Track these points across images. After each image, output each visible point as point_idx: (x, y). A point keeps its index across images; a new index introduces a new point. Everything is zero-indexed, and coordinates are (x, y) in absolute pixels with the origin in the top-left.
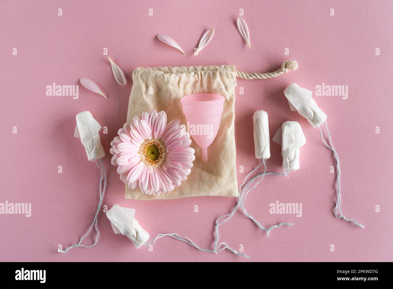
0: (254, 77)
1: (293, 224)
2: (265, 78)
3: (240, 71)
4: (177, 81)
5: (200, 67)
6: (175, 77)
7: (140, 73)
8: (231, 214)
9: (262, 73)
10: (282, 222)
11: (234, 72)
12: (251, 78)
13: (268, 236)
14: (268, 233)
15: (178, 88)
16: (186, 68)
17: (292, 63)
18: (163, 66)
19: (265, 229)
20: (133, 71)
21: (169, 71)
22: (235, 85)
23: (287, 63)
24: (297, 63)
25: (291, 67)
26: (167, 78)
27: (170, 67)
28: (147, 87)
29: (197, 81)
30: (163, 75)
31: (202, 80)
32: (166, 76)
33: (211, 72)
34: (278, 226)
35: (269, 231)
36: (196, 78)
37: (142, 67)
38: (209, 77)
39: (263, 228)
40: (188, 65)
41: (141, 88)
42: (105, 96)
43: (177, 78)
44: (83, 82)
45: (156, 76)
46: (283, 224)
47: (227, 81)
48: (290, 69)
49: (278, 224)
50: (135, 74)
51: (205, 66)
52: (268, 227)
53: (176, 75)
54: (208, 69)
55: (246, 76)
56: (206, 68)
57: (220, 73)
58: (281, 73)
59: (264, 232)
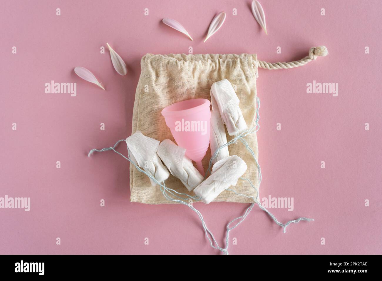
0: (278, 66)
1: (313, 220)
2: (291, 67)
3: (262, 61)
4: (192, 69)
5: (218, 55)
6: (189, 65)
7: (150, 59)
8: (244, 216)
9: (287, 62)
10: (301, 217)
11: (256, 61)
12: (275, 68)
13: (285, 232)
14: (285, 228)
15: (192, 78)
16: (201, 55)
17: (321, 48)
18: (176, 53)
19: (281, 225)
20: (142, 57)
21: (182, 59)
22: (256, 76)
23: (315, 49)
24: (327, 49)
25: (320, 53)
26: (181, 66)
27: (184, 54)
28: (158, 76)
29: (215, 70)
30: (176, 62)
31: (220, 69)
32: (180, 63)
33: (231, 61)
34: (296, 222)
35: (286, 226)
36: (213, 67)
37: (152, 54)
38: (228, 65)
39: (279, 223)
40: (204, 53)
41: (150, 76)
42: (103, 87)
43: (192, 67)
44: (78, 71)
45: (168, 62)
46: (302, 220)
47: (248, 71)
48: (319, 55)
49: (296, 219)
50: (144, 61)
51: (223, 54)
52: (285, 222)
53: (190, 63)
54: (226, 57)
55: (269, 65)
56: (224, 56)
57: (241, 61)
58: (309, 61)
59: (280, 227)
